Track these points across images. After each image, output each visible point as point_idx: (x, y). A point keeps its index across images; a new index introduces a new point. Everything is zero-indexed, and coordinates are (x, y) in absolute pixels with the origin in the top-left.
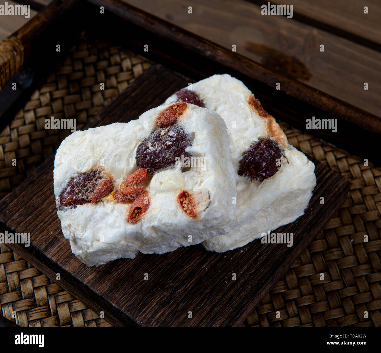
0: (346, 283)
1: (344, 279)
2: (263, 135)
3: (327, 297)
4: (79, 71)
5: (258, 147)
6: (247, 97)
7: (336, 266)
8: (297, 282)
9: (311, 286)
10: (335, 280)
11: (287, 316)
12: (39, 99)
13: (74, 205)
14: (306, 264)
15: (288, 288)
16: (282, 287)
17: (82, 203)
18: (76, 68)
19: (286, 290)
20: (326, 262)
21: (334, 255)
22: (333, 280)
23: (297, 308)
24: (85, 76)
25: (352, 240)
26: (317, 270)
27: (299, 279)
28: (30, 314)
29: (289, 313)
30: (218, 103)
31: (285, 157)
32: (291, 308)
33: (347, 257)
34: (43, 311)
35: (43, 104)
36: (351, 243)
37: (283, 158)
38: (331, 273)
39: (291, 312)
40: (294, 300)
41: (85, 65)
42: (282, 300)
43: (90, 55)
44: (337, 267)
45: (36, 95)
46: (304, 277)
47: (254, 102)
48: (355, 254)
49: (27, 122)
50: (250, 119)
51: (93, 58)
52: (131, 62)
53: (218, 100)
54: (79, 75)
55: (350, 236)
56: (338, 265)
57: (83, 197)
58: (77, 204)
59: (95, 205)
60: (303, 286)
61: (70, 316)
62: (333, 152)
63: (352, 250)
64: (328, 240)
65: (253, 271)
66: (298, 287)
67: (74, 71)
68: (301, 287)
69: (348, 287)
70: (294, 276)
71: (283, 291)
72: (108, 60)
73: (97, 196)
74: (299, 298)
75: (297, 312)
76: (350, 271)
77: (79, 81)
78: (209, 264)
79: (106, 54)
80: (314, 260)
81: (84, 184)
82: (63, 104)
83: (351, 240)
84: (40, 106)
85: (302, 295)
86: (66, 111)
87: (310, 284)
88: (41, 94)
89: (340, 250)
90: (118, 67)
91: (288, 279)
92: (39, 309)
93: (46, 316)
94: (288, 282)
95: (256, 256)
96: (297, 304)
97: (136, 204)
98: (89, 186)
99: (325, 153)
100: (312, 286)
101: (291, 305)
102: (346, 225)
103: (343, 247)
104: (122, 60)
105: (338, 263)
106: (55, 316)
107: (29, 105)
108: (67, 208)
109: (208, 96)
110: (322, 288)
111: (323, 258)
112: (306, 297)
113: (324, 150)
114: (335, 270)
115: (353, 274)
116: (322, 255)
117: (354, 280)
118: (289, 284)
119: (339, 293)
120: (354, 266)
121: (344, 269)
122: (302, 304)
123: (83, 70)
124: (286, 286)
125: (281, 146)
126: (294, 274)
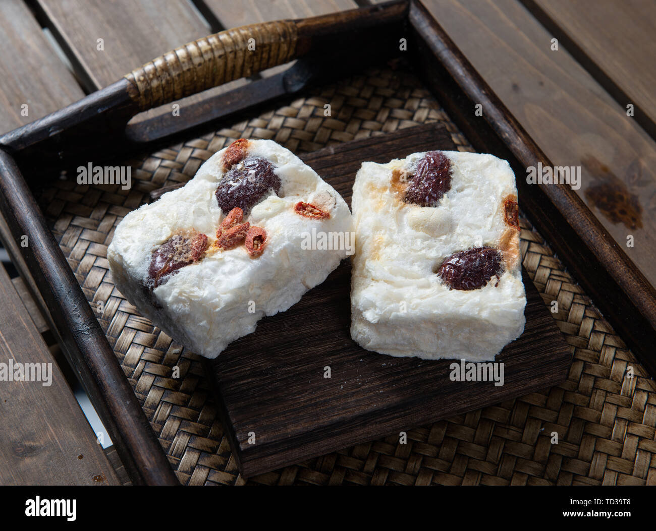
0: (500, 471)
1: (500, 466)
2: (492, 243)
3: (465, 474)
4: (364, 98)
5: (475, 252)
6: (506, 194)
7: (502, 446)
8: (442, 439)
9: (454, 453)
10: (489, 462)
11: (403, 469)
12: (299, 109)
14: (468, 426)
15: (426, 441)
16: (421, 436)
18: (363, 94)
19: (423, 442)
20: (493, 435)
21: (508, 433)
22: (487, 460)
23: (421, 467)
24: (366, 107)
25: (543, 429)
26: (476, 439)
27: (446, 437)
28: (132, 320)
29: (408, 467)
30: (468, 184)
31: (498, 278)
32: (414, 463)
33: (522, 444)
34: (147, 324)
35: (299, 116)
36: (539, 431)
37: (494, 278)
38: (490, 451)
39: (410, 467)
40: (424, 456)
41: (375, 95)
42: (410, 450)
43: (388, 87)
44: (502, 448)
45: (299, 104)
46: (454, 439)
47: (509, 203)
48: (535, 445)
49: (269, 127)
50: (490, 219)
51: (389, 92)
52: (429, 114)
53: (470, 181)
54: (360, 102)
55: (544, 423)
56: (505, 447)
60: (445, 448)
61: (169, 343)
62: (595, 319)
63: (535, 440)
64: (514, 413)
65: (381, 391)
66: (439, 446)
67: (358, 96)
68: (442, 448)
69: (498, 477)
70: (443, 432)
71: (419, 440)
72: (405, 101)
74: (432, 457)
75: (417, 471)
76: (515, 460)
77: (356, 109)
78: (338, 358)
79: (407, 94)
80: (479, 427)
82: (321, 126)
83: (542, 427)
84: (295, 116)
85: (437, 456)
86: (318, 133)
87: (455, 450)
88: (305, 105)
89: (520, 433)
90: (410, 113)
91: (433, 430)
92: (144, 320)
93: (146, 330)
94: (431, 434)
95: (396, 377)
96: (423, 462)
99: (585, 317)
100: (456, 453)
101: (417, 460)
102: (550, 409)
103: (526, 431)
104: (419, 107)
105: (506, 445)
106: (154, 335)
107: (284, 111)
109: (462, 171)
110: (467, 462)
111: (492, 431)
112: (441, 461)
113: (585, 313)
114: (498, 450)
115: (515, 465)
116: (494, 426)
117: (512, 473)
118: (430, 437)
119: (482, 477)
120: (522, 458)
121: (509, 455)
122: (430, 466)
123: (369, 100)
124: (426, 437)
125: (503, 265)
126: (445, 430)
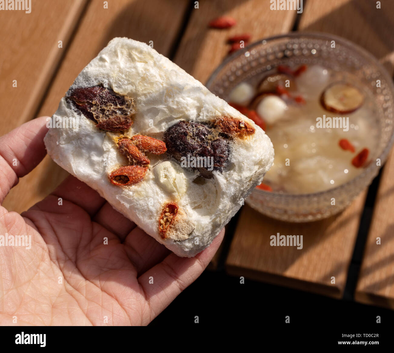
13: (80, 111)
17: (88, 116)
57: (94, 113)
58: (83, 113)
59: (97, 130)
73: (105, 126)
81: (107, 102)
97: (129, 170)
98: (108, 109)
108: (72, 107)
